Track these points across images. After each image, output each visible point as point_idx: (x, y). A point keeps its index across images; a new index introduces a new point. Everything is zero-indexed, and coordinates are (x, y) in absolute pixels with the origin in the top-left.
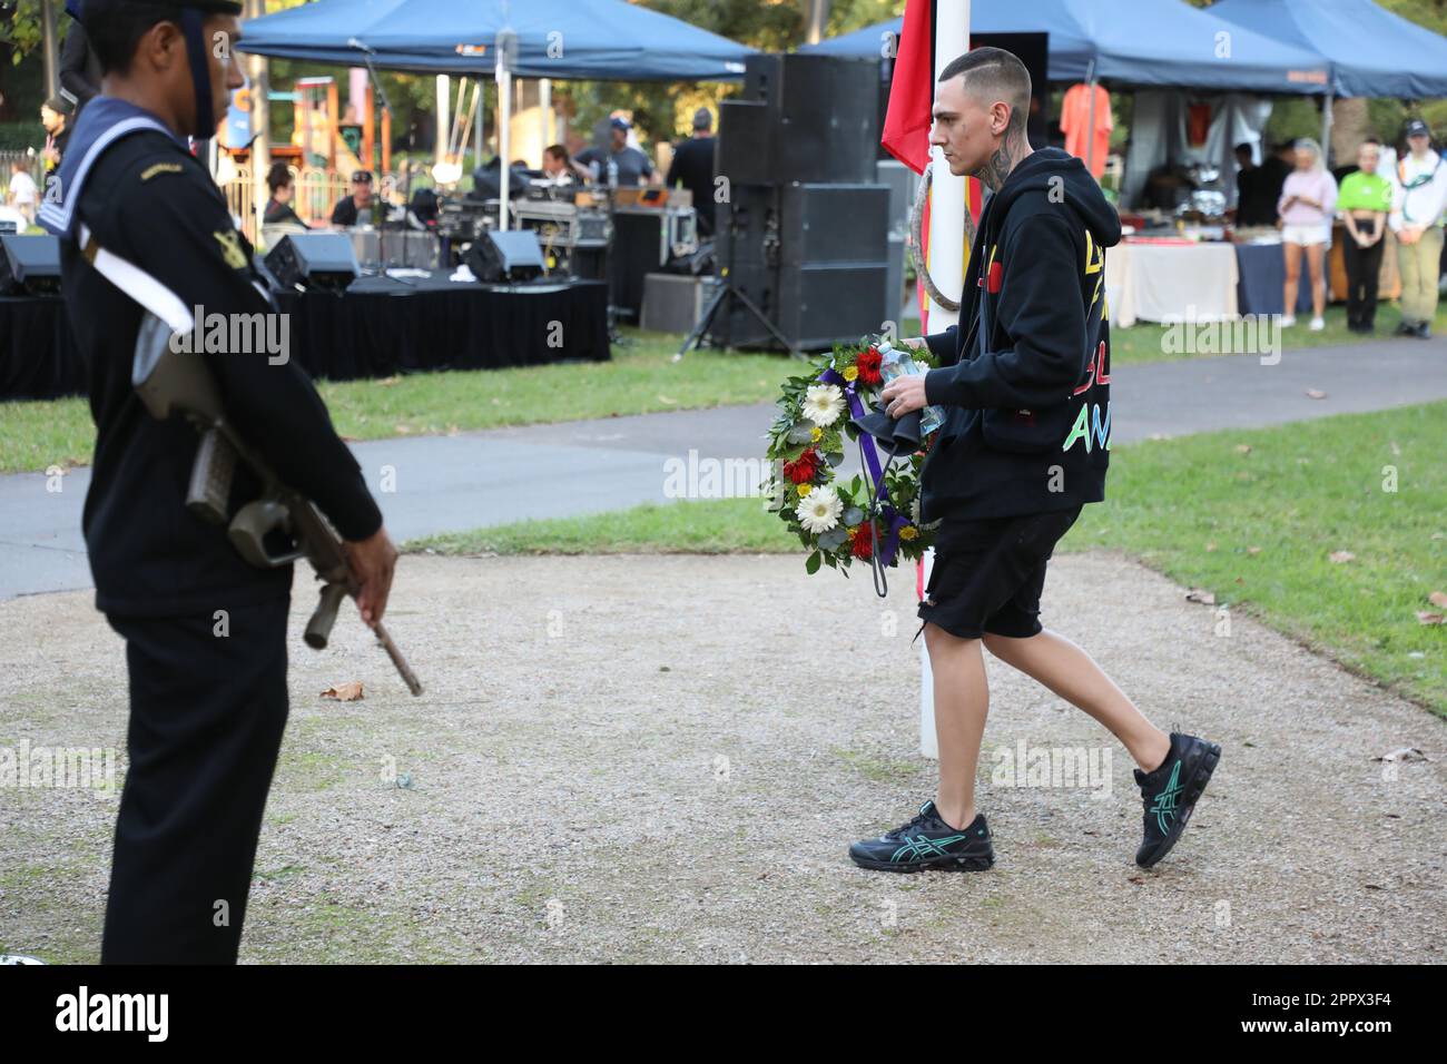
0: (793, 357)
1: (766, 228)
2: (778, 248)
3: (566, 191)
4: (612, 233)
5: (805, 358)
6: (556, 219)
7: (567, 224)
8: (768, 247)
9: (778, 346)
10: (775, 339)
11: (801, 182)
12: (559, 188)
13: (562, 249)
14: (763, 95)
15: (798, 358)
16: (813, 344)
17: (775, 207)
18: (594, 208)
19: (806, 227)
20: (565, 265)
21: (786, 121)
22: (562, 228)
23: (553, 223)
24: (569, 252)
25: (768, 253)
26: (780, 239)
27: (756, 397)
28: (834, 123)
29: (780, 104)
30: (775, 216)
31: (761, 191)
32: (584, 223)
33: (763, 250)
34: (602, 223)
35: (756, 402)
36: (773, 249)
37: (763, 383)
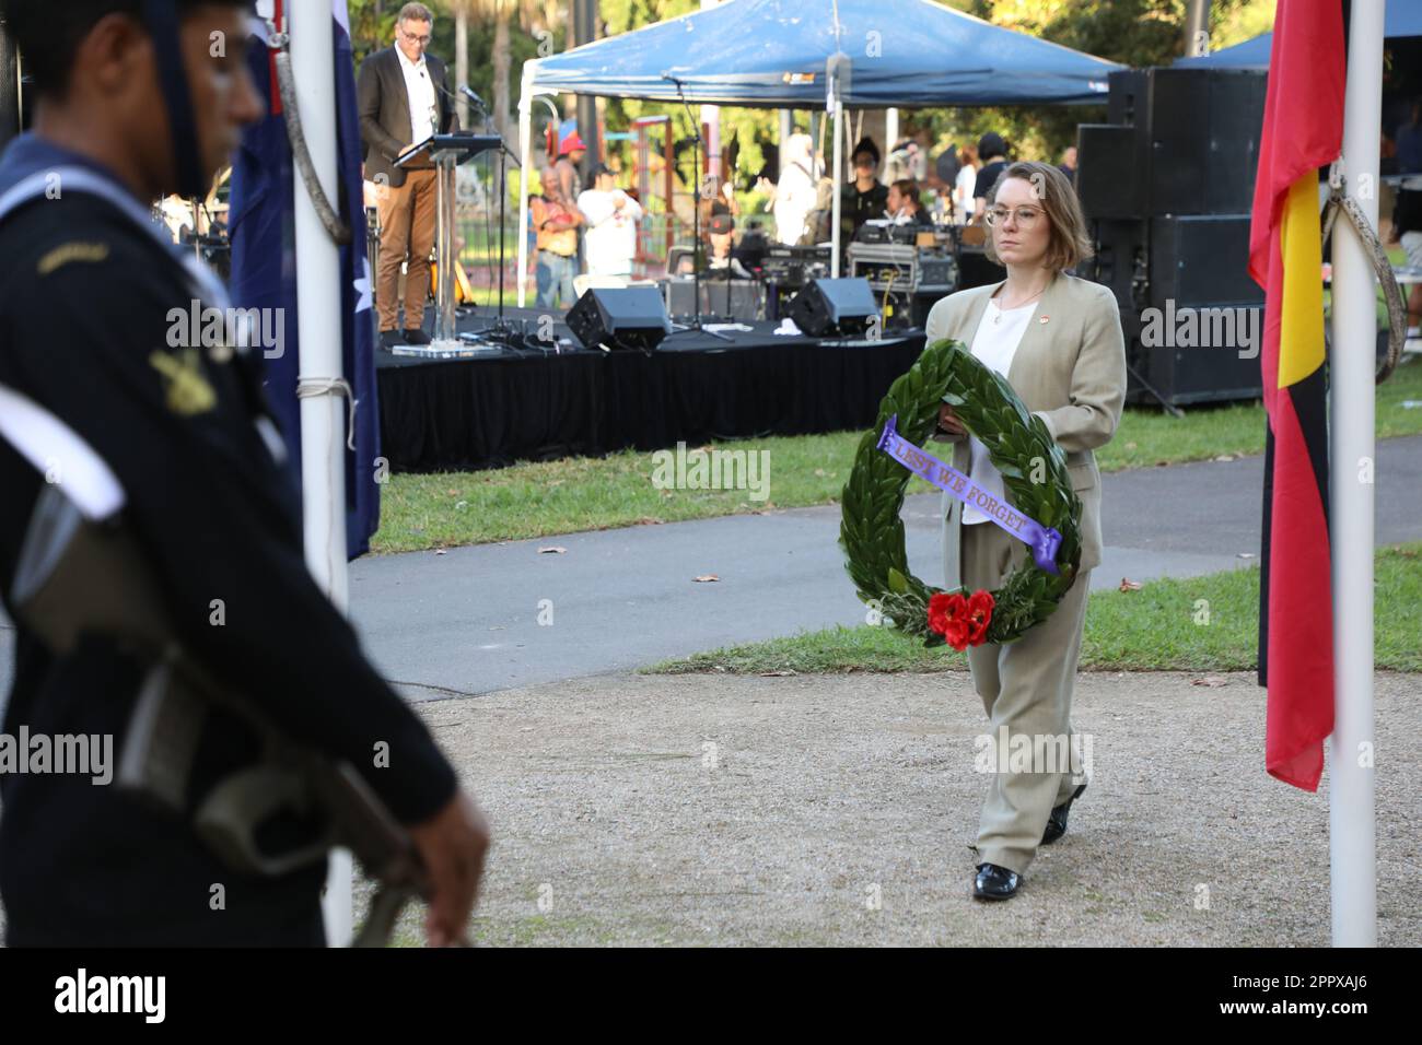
0: (1167, 412)
1: (1135, 266)
2: (1148, 289)
3: (906, 231)
4: (957, 278)
5: (1181, 413)
6: (896, 262)
7: (907, 267)
8: (1137, 288)
9: (1147, 401)
10: (1146, 393)
11: (1174, 214)
12: (897, 227)
13: (901, 296)
14: (1130, 116)
15: (1172, 413)
16: (1189, 398)
17: (1145, 244)
18: (937, 249)
19: (1181, 264)
20: (905, 313)
21: (1156, 145)
22: (902, 272)
23: (891, 266)
24: (909, 300)
25: (1135, 297)
26: (1149, 280)
27: (1123, 462)
28: (1214, 145)
29: (1149, 127)
30: (1146, 255)
31: (1128, 225)
32: (925, 266)
33: (1131, 294)
34: (947, 266)
35: (1122, 468)
36: (1142, 291)
37: (1131, 446)
